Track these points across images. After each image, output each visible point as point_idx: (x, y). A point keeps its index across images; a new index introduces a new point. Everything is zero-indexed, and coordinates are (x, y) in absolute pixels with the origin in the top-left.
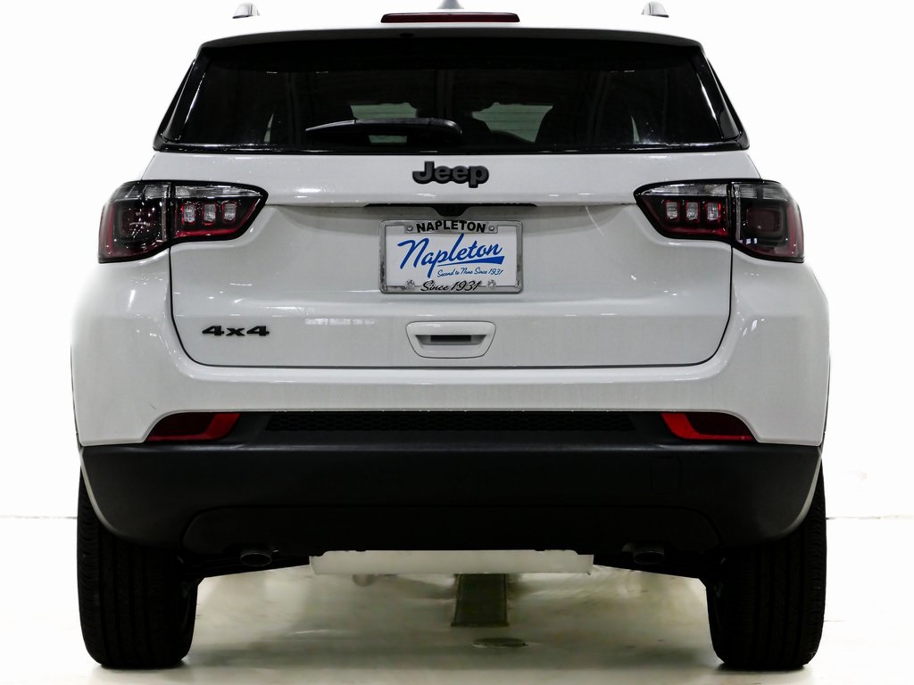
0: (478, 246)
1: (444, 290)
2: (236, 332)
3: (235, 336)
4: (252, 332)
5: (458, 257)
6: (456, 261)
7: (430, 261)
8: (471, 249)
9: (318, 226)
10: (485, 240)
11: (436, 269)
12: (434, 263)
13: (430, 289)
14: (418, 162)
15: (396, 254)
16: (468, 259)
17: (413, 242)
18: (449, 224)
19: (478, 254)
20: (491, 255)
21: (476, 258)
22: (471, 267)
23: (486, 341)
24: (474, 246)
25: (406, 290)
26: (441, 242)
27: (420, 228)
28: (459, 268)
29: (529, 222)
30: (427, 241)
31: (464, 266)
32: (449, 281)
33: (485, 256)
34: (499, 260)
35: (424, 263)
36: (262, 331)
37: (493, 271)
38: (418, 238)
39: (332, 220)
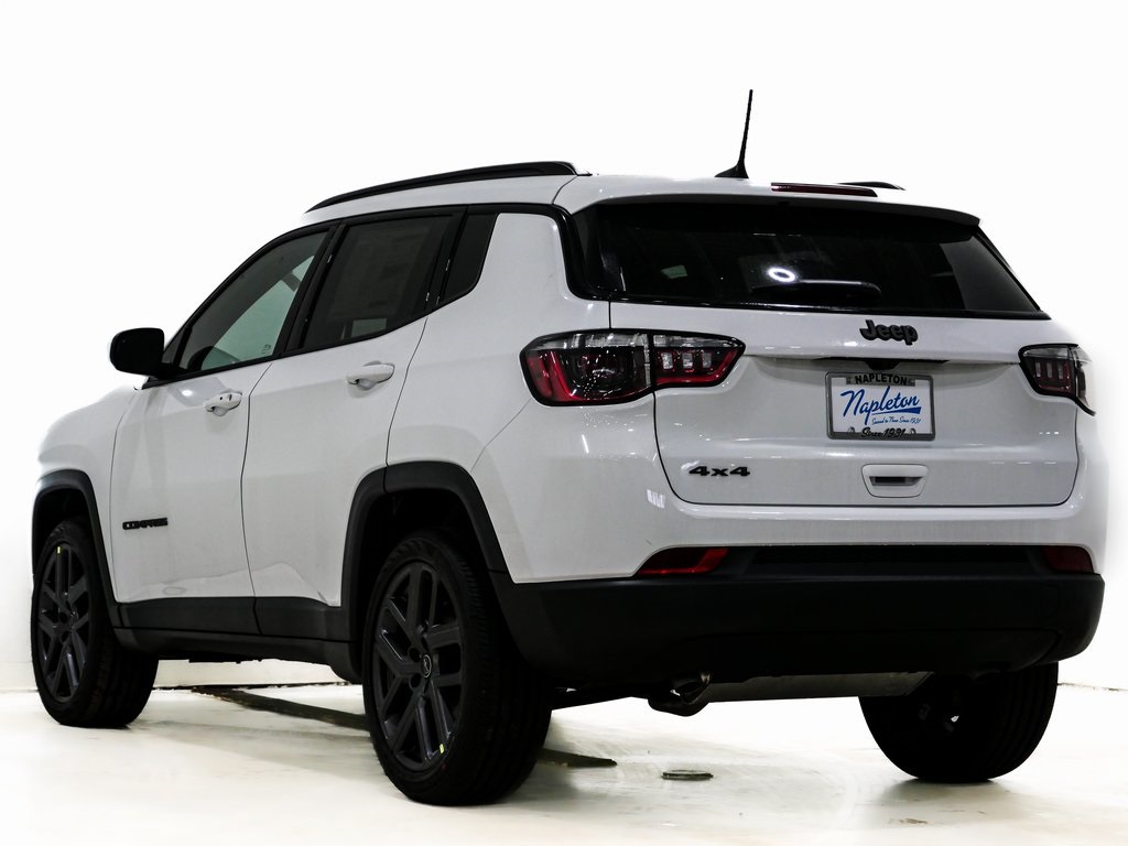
0: (902, 397)
1: (877, 436)
2: (720, 472)
3: (718, 477)
4: (734, 472)
5: (887, 407)
6: (885, 410)
7: (866, 410)
8: (896, 400)
9: (778, 376)
10: (906, 392)
11: (871, 417)
12: (869, 412)
13: (867, 435)
15: (840, 403)
16: (894, 409)
17: (853, 392)
18: (880, 377)
19: (901, 405)
20: (911, 406)
21: (900, 408)
22: (897, 416)
23: (921, 482)
24: (898, 398)
25: (851, 435)
26: (874, 393)
27: (859, 381)
28: (887, 416)
29: (936, 377)
30: (862, 391)
31: (891, 415)
32: (881, 428)
33: (907, 407)
34: (917, 411)
35: (861, 412)
36: (744, 472)
37: (913, 420)
38: (856, 388)
39: (786, 370)
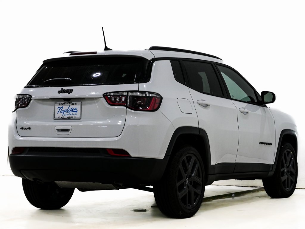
0: (73, 108)
1: (65, 119)
2: (26, 129)
3: (25, 130)
4: (28, 129)
5: (69, 111)
6: (68, 112)
7: (63, 112)
9: (43, 104)
10: (74, 107)
11: (64, 114)
12: (64, 112)
13: (63, 118)
14: (60, 89)
15: (57, 110)
16: (71, 111)
17: (60, 107)
18: (67, 103)
19: (73, 110)
20: (75, 110)
21: (72, 111)
22: (71, 113)
23: (70, 131)
24: (72, 108)
25: (59, 119)
26: (65, 107)
27: (62, 104)
28: (69, 113)
29: (83, 102)
30: (63, 107)
31: (70, 113)
32: (66, 117)
33: (74, 111)
34: (76, 112)
35: (62, 112)
37: (75, 114)
38: (61, 106)
39: (44, 102)
